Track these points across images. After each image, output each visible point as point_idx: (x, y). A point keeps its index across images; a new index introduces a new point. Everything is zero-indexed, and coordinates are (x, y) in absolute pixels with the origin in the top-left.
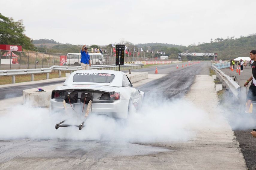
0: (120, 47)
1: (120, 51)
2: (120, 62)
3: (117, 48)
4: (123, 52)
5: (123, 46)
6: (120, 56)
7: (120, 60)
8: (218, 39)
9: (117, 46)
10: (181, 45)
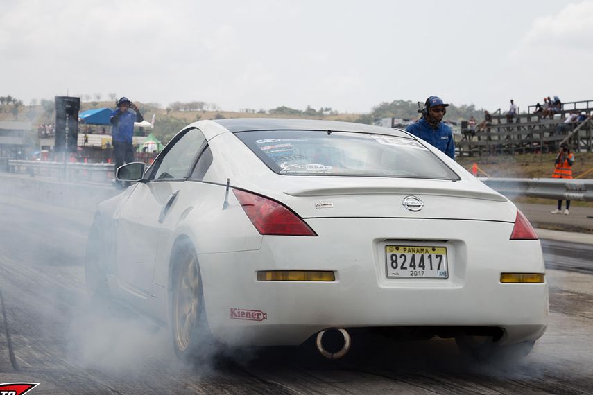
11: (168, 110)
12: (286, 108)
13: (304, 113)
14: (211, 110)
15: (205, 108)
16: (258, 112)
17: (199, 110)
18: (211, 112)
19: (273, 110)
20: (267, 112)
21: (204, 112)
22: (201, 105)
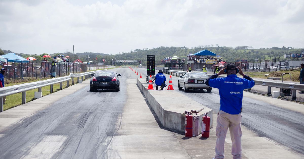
0: (151, 58)
1: (151, 62)
2: (151, 72)
3: (148, 59)
4: (154, 62)
5: (154, 57)
6: (151, 66)
7: (151, 70)
8: (137, 50)
9: (148, 57)
10: (109, 54)
11: (235, 49)
12: (276, 47)
13: (282, 49)
14: (250, 48)
15: (248, 48)
16: (266, 49)
17: (246, 49)
18: (250, 49)
19: (271, 48)
20: (269, 49)
21: (247, 49)
22: (247, 47)
